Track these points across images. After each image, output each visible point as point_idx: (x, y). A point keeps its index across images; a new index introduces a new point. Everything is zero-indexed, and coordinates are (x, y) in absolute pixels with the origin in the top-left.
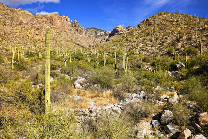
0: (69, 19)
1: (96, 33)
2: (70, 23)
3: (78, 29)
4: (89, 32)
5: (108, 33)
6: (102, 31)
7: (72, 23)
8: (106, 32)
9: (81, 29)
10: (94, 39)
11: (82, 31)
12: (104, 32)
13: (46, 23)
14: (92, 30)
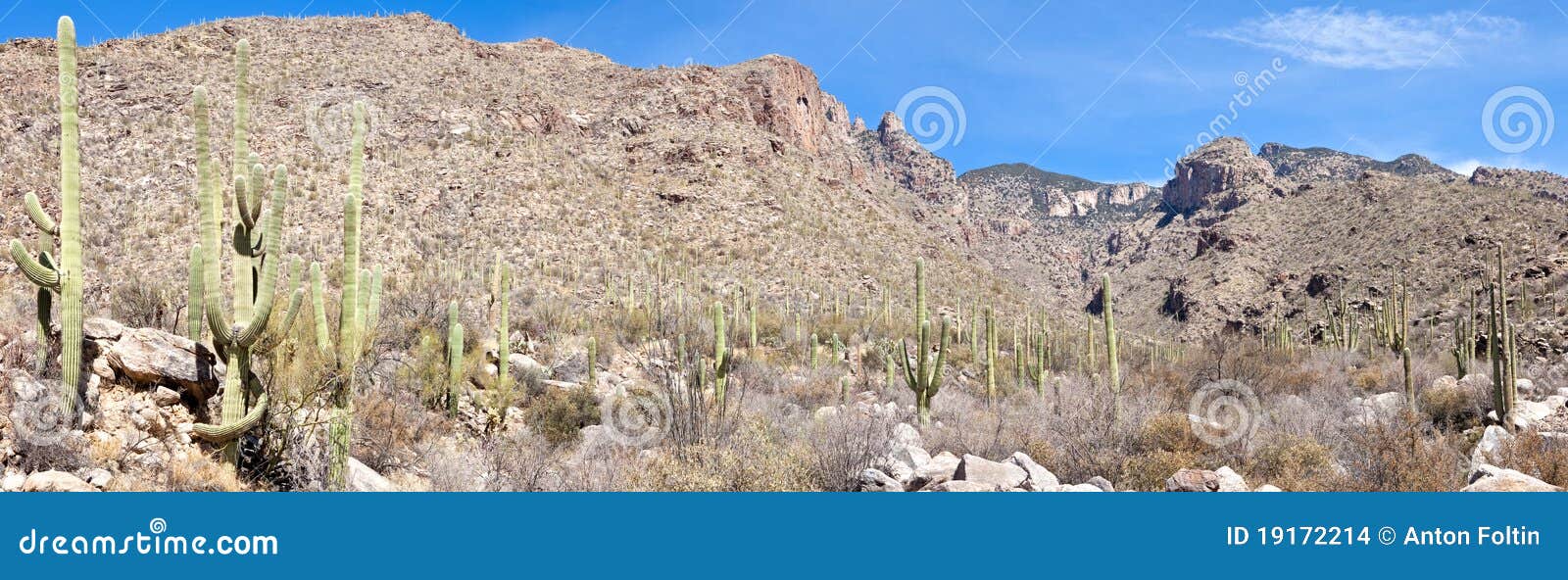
0: (841, 115)
1: (1042, 205)
2: (850, 141)
3: (910, 178)
4: (989, 195)
5: (1127, 202)
6: (1079, 184)
7: (864, 137)
8: (1109, 194)
9: (931, 176)
10: (1033, 249)
11: (944, 189)
12: (1095, 193)
13: (732, 117)
14: (1006, 182)
